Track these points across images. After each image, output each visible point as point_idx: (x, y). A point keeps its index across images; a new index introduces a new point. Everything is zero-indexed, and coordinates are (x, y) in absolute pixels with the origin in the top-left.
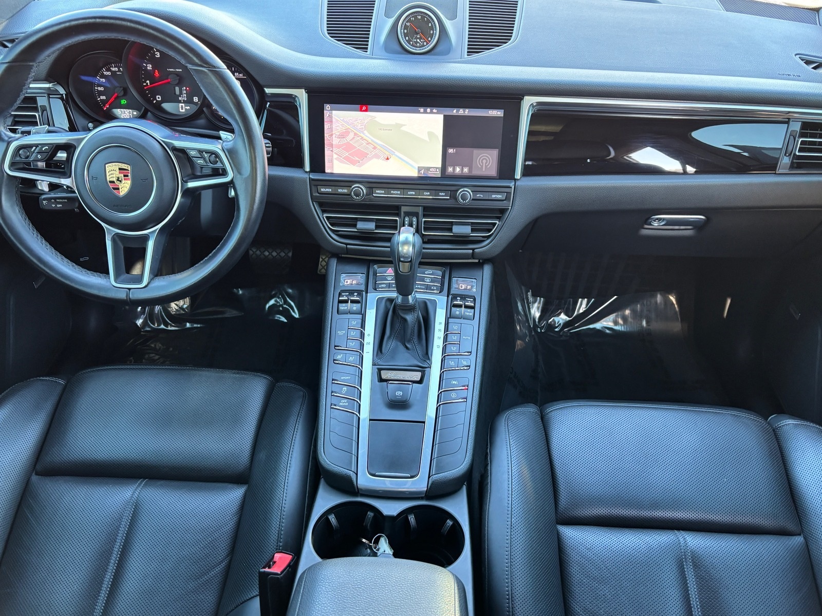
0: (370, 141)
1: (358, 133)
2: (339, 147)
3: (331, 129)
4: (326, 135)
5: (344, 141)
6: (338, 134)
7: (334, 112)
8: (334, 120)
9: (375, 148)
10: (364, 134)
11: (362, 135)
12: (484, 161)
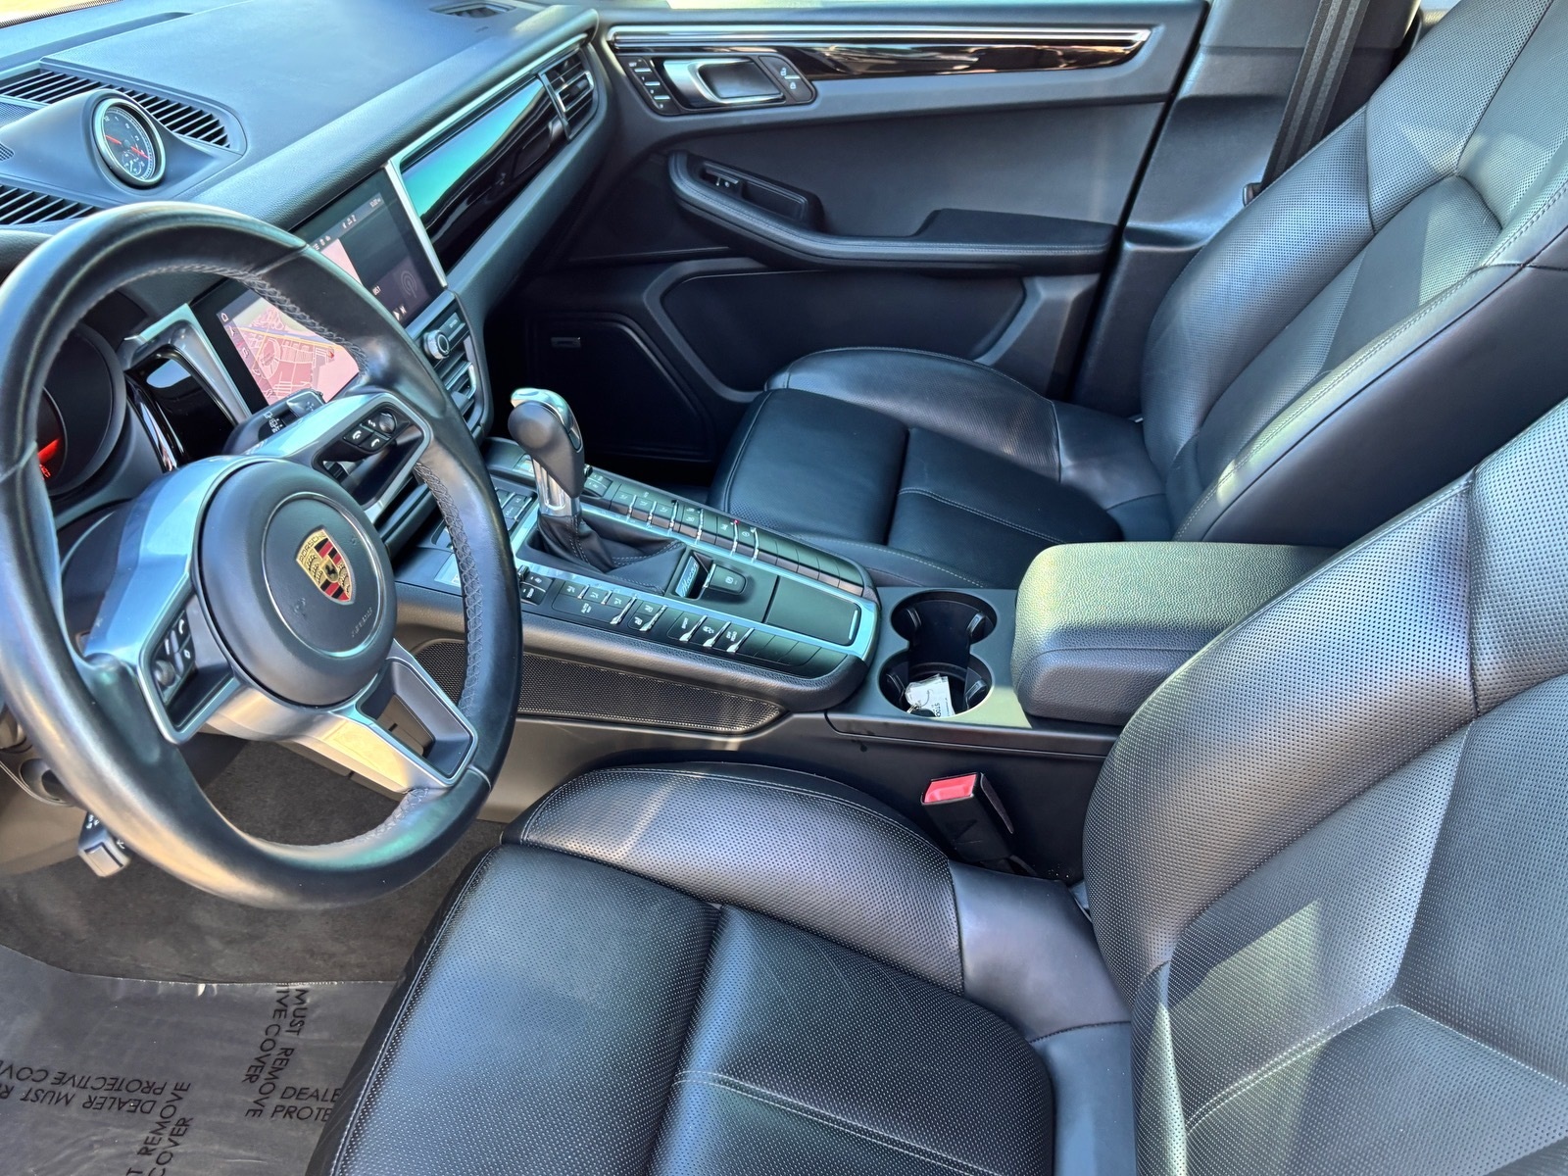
0: (300, 341)
1: (282, 337)
2: (276, 378)
3: (250, 353)
4: (252, 371)
5: (275, 364)
6: (262, 356)
7: (236, 320)
8: (244, 336)
9: (311, 348)
10: (287, 333)
11: (286, 337)
12: (409, 284)
